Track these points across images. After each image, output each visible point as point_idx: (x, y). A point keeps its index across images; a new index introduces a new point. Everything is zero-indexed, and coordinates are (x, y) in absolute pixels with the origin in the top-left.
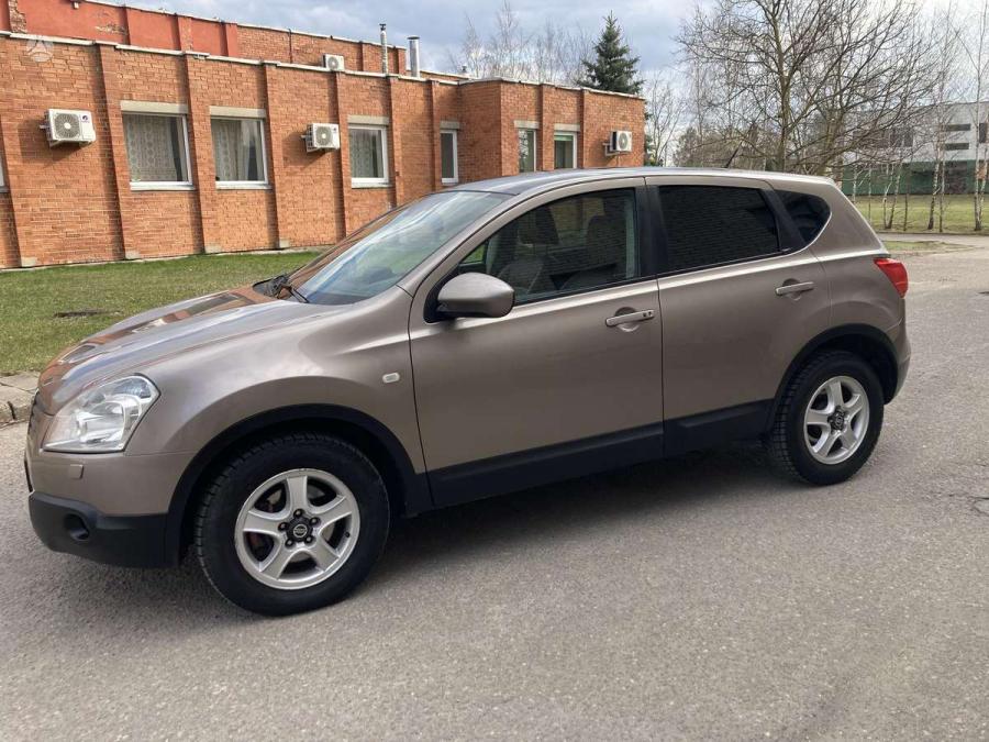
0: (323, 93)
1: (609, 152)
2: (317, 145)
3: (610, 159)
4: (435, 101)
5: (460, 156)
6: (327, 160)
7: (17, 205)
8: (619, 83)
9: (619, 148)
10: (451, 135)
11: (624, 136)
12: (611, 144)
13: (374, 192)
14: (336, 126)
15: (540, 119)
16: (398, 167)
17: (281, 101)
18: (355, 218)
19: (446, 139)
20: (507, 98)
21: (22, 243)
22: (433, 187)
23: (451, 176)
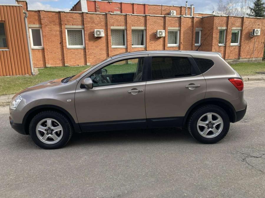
0: (161, 22)
1: (252, 35)
2: (158, 36)
3: (252, 38)
4: (194, 23)
5: (201, 38)
6: (161, 40)
7: (87, 51)
8: (261, 14)
9: (255, 34)
10: (199, 32)
11: (257, 30)
12: (253, 33)
13: (174, 48)
14: (164, 31)
15: (227, 26)
16: (182, 41)
17: (150, 25)
19: (197, 33)
20: (216, 21)
21: (87, 60)
22: (192, 46)
23: (198, 43)
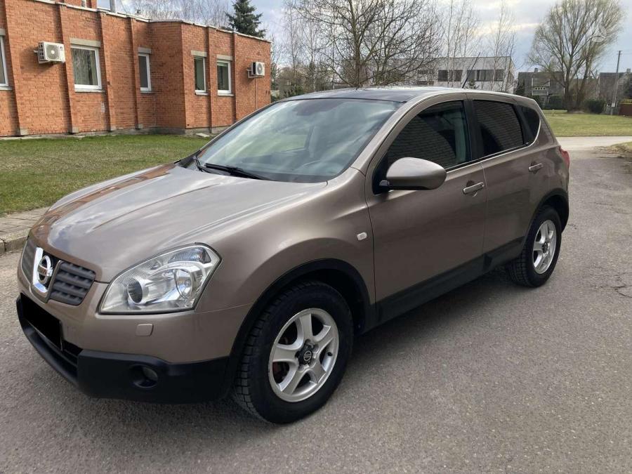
0: (49, 19)
1: (250, 75)
2: (47, 58)
3: (251, 80)
4: (133, 33)
5: (152, 73)
6: (55, 71)
8: (251, 29)
9: (257, 73)
10: (145, 58)
11: (260, 65)
12: (252, 70)
13: (91, 96)
14: (62, 45)
15: (207, 51)
16: (109, 78)
17: (17, 24)
18: (79, 114)
19: (142, 60)
20: (186, 34)
22: (134, 93)
23: (146, 86)
